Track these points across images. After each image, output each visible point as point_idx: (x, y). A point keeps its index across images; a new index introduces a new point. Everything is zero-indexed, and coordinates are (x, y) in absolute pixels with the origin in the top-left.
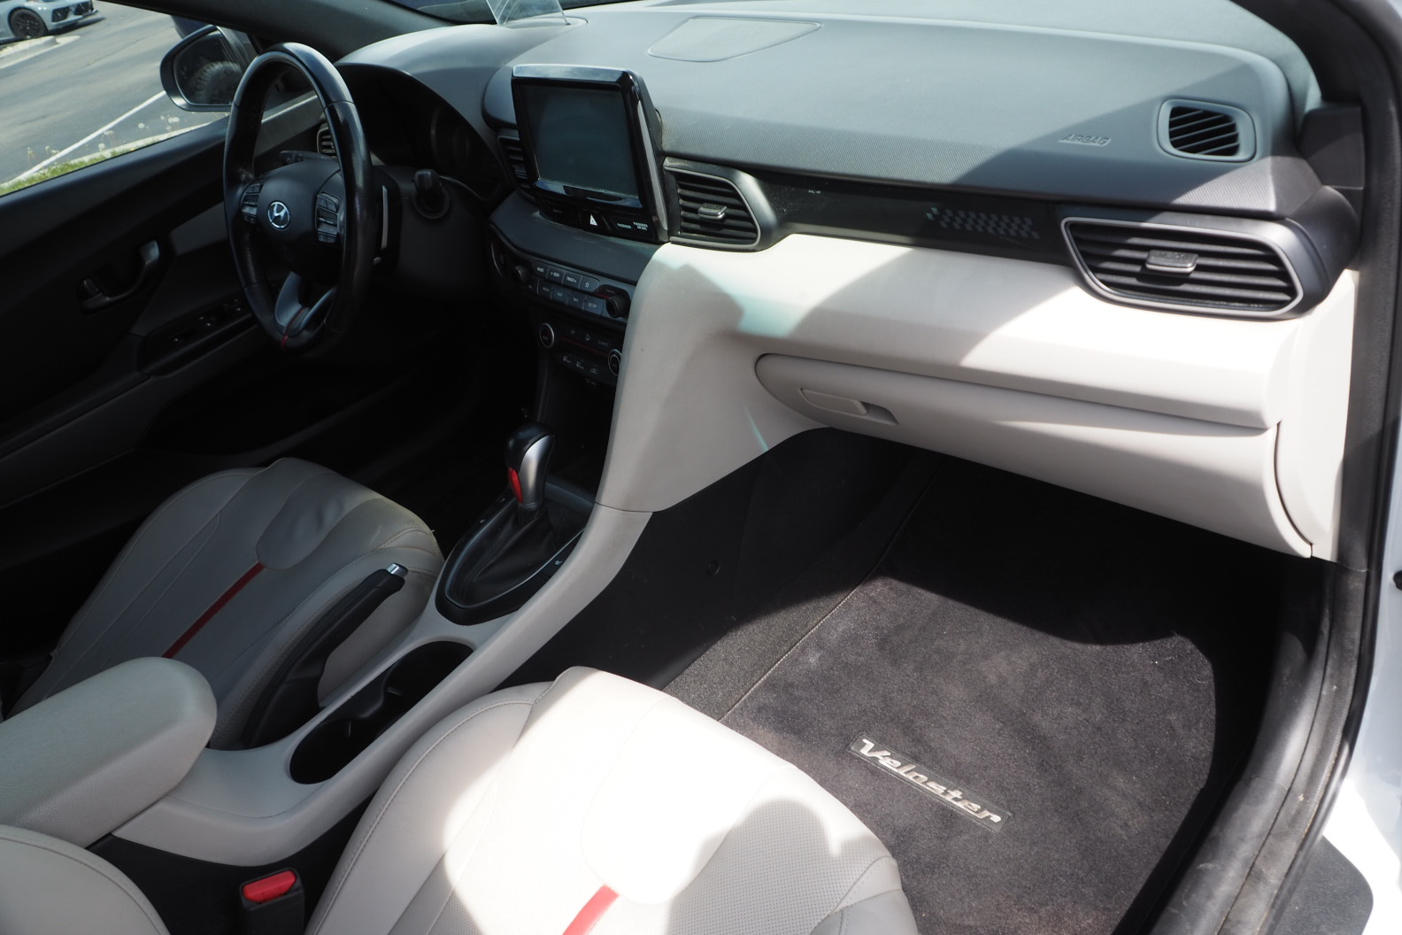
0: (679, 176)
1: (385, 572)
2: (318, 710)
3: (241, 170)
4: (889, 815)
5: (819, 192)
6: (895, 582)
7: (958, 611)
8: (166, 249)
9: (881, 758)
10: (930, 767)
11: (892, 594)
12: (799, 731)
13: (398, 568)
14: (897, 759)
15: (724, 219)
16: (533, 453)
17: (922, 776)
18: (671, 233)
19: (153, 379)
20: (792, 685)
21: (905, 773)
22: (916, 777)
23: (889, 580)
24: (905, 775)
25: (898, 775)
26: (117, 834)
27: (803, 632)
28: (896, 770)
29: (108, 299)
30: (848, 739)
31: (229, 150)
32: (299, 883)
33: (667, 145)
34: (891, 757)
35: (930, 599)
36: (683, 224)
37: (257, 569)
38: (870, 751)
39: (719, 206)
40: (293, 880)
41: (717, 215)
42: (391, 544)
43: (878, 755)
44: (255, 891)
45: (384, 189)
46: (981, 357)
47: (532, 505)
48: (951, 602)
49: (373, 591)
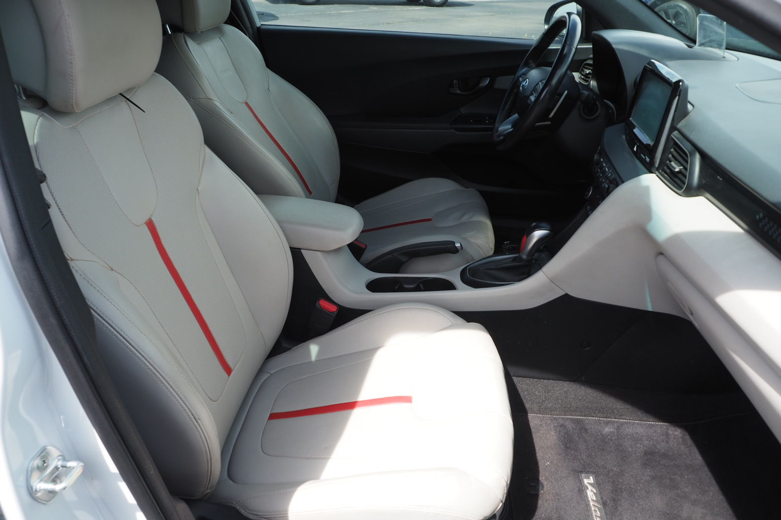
0: (676, 144)
1: (454, 243)
2: (397, 272)
3: (531, 61)
4: (566, 510)
5: (721, 179)
6: (688, 437)
7: (706, 474)
8: (492, 83)
9: (590, 490)
10: (606, 514)
11: (680, 440)
12: (568, 448)
13: (459, 245)
14: (596, 497)
15: (678, 172)
16: (538, 234)
17: (598, 512)
18: (658, 169)
19: (453, 130)
20: (586, 430)
21: (593, 505)
22: (595, 511)
23: (686, 433)
24: (592, 505)
25: (588, 501)
26: (302, 250)
27: (617, 417)
28: (590, 500)
29: (459, 91)
30: (585, 469)
31: (531, 52)
32: (336, 313)
33: (680, 126)
34: (595, 494)
35: (697, 458)
36: (665, 167)
37: (430, 220)
38: (588, 483)
39: (679, 164)
40: (335, 310)
41: (675, 168)
42: (472, 240)
43: (590, 488)
44: (323, 303)
45: (566, 92)
46: (725, 300)
47: (524, 257)
48: (706, 469)
49: (445, 246)
